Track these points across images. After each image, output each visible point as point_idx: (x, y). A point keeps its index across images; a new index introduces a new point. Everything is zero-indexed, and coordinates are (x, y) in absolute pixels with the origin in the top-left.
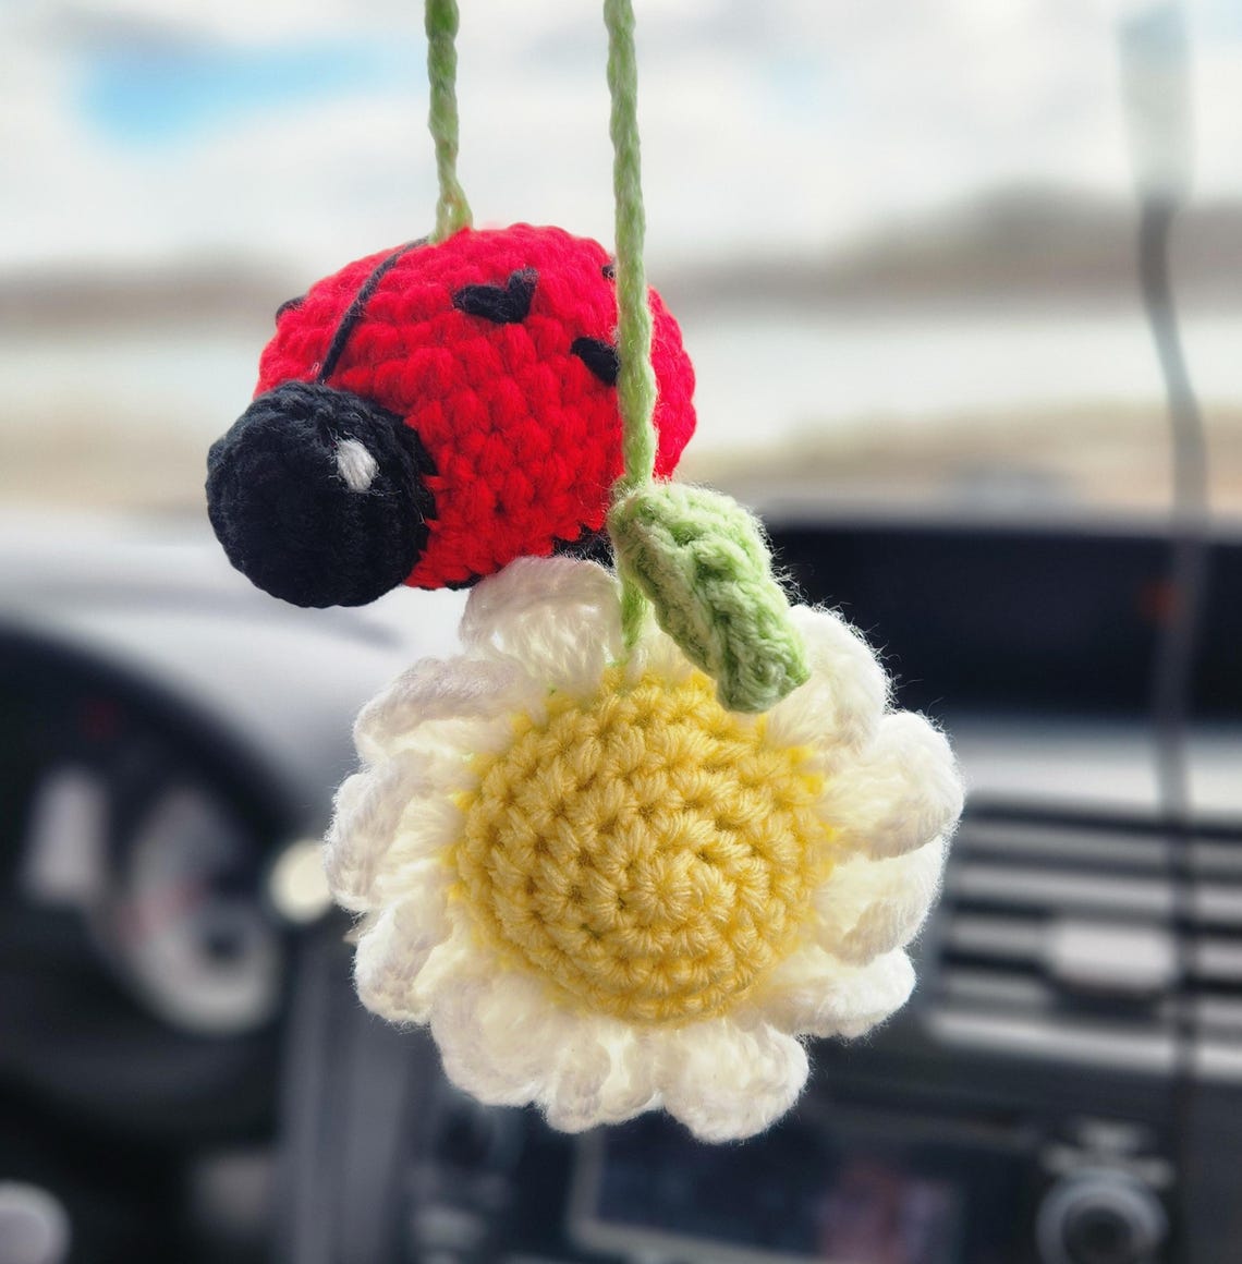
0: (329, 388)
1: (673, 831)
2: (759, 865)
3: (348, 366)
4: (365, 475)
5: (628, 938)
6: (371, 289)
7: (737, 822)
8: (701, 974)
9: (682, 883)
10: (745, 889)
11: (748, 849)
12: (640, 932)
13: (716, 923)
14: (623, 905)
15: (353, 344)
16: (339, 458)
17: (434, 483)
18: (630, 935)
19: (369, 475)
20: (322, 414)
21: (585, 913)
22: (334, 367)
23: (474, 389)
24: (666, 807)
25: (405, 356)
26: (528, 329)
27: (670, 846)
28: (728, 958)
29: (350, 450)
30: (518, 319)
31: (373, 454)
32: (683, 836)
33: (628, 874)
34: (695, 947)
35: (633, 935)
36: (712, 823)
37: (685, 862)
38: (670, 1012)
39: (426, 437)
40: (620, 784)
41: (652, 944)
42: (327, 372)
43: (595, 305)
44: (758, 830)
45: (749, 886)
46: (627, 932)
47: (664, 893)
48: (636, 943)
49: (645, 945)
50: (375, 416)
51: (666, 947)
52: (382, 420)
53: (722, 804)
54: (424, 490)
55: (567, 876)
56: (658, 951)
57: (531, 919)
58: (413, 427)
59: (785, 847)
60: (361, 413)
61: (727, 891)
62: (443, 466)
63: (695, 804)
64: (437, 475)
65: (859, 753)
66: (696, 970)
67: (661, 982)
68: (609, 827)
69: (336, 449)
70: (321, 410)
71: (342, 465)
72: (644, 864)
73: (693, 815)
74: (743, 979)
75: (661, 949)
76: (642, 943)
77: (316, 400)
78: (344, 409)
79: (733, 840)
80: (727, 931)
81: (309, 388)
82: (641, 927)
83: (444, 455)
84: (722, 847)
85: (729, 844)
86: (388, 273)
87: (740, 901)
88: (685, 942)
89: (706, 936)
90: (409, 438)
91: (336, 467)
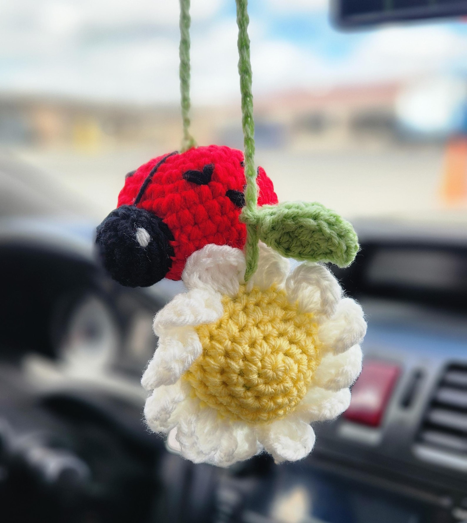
0: (136, 208)
1: (277, 345)
2: (305, 357)
3: (145, 199)
4: (146, 241)
5: (262, 388)
6: (156, 170)
7: (296, 341)
8: (286, 400)
9: (280, 365)
10: (301, 366)
11: (301, 351)
12: (266, 385)
13: (292, 379)
14: (260, 375)
15: (147, 192)
16: (137, 234)
17: (173, 243)
18: (262, 387)
19: (147, 241)
20: (133, 218)
21: (245, 379)
22: (140, 200)
23: (188, 209)
24: (272, 336)
25: (164, 197)
26: (210, 187)
27: (275, 351)
28: (295, 392)
29: (141, 231)
30: (206, 183)
31: (150, 234)
32: (280, 346)
33: (261, 362)
34: (286, 389)
35: (263, 387)
36: (288, 342)
37: (281, 357)
38: (272, 417)
39: (170, 227)
40: (255, 328)
41: (270, 389)
42: (137, 202)
43: (236, 178)
44: (303, 343)
45: (302, 365)
46: (261, 386)
47: (275, 369)
48: (265, 389)
49: (268, 390)
50: (152, 219)
51: (275, 390)
52: (154, 220)
53: (291, 334)
54: (169, 246)
55: (239, 366)
56: (273, 392)
57: (222, 384)
58: (166, 223)
59: (311, 350)
60: (146, 217)
61: (295, 367)
62: (176, 237)
63: (281, 335)
64: (174, 240)
65: (329, 317)
66: (284, 399)
67: (272, 404)
68: (253, 345)
69: (136, 231)
70: (132, 217)
71: (138, 237)
72: (266, 358)
73: (282, 339)
74: (297, 402)
75: (274, 391)
76: (267, 390)
77: (131, 212)
78: (141, 216)
79: (296, 348)
80: (295, 382)
81: (130, 208)
82: (266, 383)
83: (177, 234)
84: (292, 350)
85: (295, 349)
86: (162, 165)
87: (299, 371)
88: (282, 387)
89: (289, 384)
90: (164, 227)
91: (135, 238)
